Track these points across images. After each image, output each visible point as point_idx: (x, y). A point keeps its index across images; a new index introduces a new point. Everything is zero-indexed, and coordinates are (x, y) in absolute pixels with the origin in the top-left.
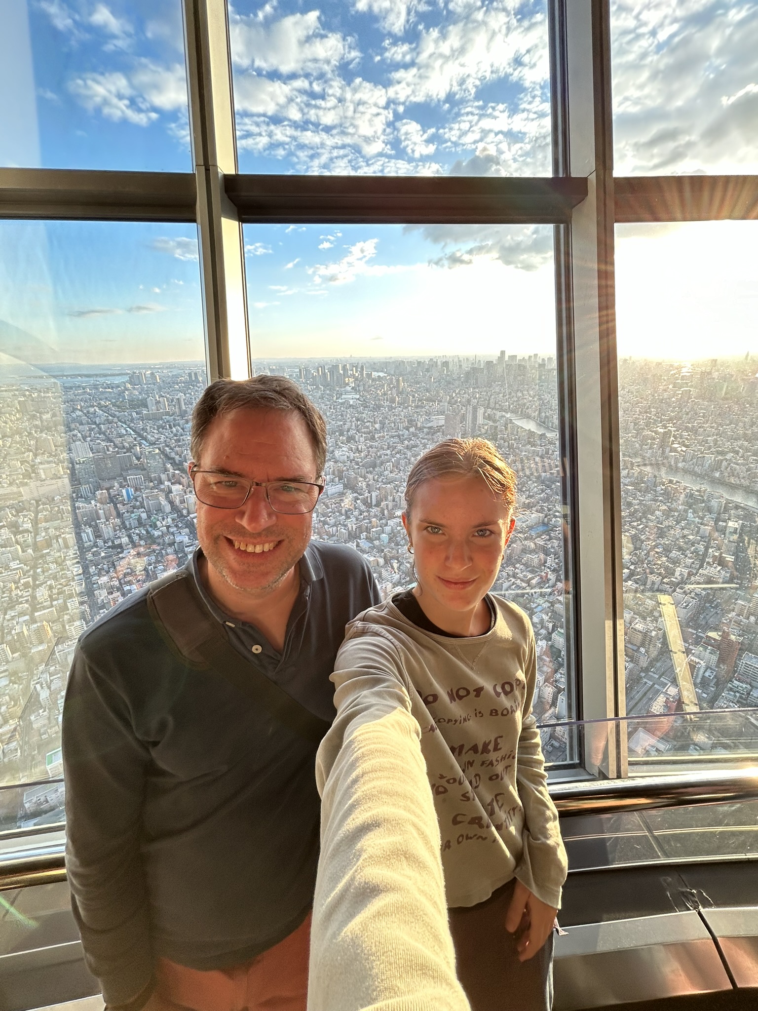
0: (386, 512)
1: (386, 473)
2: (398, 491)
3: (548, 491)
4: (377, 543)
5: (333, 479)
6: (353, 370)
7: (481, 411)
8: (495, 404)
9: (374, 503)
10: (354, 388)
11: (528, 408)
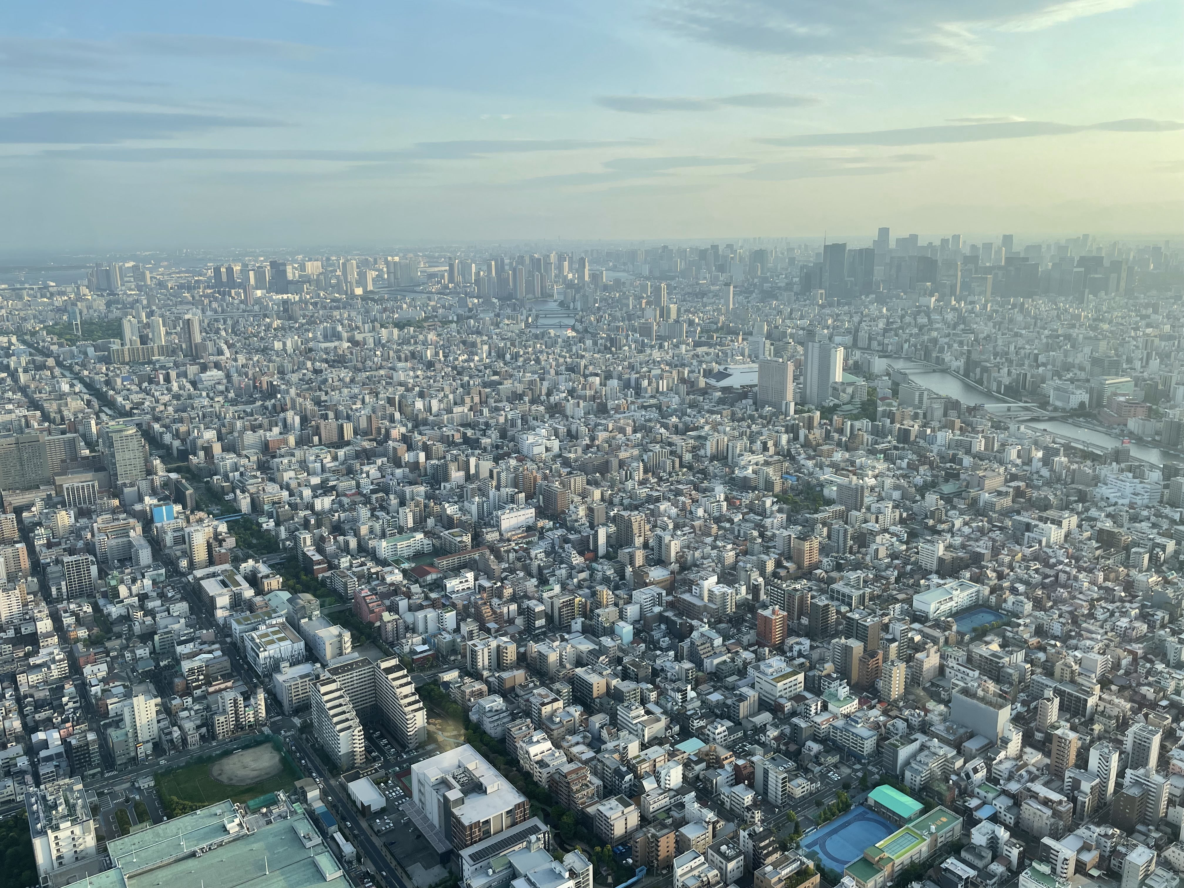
0: (629, 569)
1: (629, 484)
2: (655, 526)
3: (997, 535)
4: (606, 641)
5: (512, 496)
7: (840, 354)
8: (870, 339)
9: (602, 549)
10: (561, 304)
11: (941, 350)
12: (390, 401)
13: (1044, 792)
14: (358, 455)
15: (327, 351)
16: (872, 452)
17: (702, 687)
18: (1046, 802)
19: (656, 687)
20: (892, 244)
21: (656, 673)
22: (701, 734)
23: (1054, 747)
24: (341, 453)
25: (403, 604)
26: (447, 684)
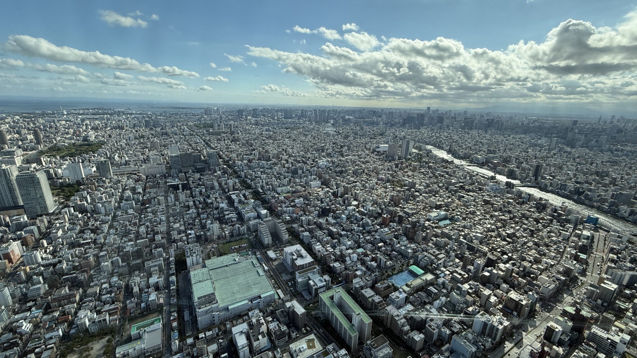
1: (348, 177)
2: (355, 189)
4: (339, 220)
6: (333, 114)
7: (412, 144)
8: (422, 139)
10: (333, 124)
11: (443, 144)
12: (283, 149)
13: (460, 271)
14: (273, 164)
15: (267, 134)
16: (420, 172)
17: (365, 235)
18: (460, 274)
19: (352, 234)
20: (431, 112)
21: (352, 230)
22: (363, 247)
23: (464, 259)
24: (269, 163)
25: (284, 205)
26: (294, 228)
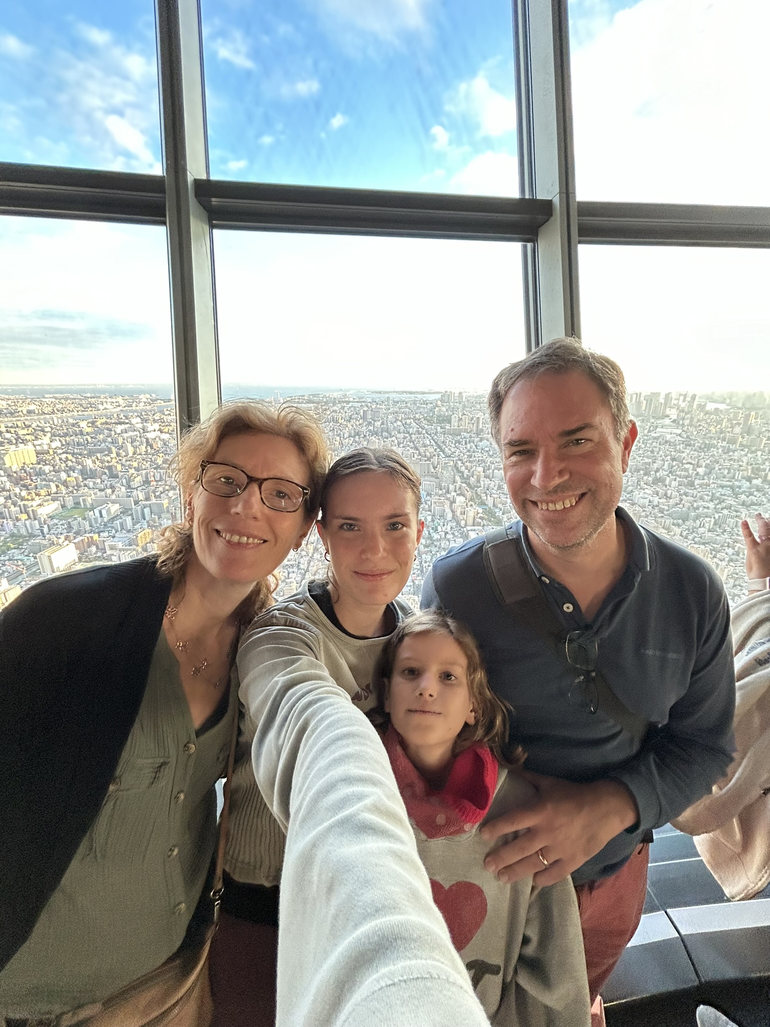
6: (678, 399)
